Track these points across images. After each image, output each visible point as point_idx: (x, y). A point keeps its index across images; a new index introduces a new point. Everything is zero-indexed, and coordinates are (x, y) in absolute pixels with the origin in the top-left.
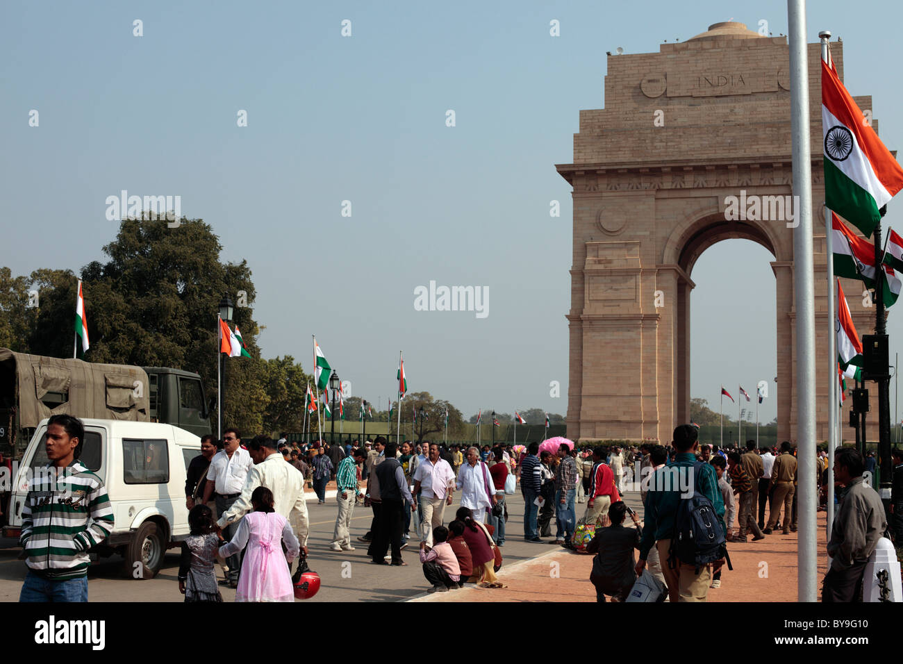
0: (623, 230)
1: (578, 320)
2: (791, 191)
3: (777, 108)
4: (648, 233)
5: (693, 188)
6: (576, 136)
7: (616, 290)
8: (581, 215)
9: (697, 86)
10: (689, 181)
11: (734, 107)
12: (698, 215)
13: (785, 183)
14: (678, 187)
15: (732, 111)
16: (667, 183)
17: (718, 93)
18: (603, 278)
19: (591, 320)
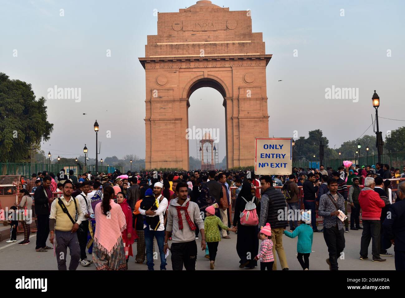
0: (166, 85)
1: (148, 120)
2: (232, 69)
3: (226, 37)
4: (176, 86)
5: (194, 68)
6: (146, 46)
7: (165, 109)
8: (148, 79)
9: (195, 27)
10: (192, 65)
11: (210, 35)
12: (196, 79)
13: (230, 66)
14: (188, 67)
15: (209, 37)
16: (184, 65)
17: (203, 30)
18: (159, 104)
19: (154, 121)
